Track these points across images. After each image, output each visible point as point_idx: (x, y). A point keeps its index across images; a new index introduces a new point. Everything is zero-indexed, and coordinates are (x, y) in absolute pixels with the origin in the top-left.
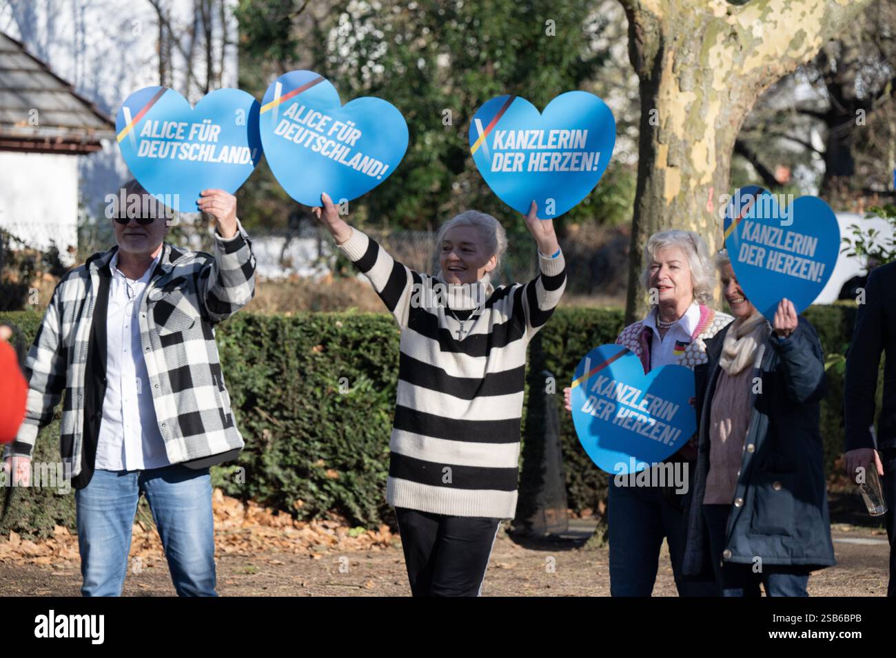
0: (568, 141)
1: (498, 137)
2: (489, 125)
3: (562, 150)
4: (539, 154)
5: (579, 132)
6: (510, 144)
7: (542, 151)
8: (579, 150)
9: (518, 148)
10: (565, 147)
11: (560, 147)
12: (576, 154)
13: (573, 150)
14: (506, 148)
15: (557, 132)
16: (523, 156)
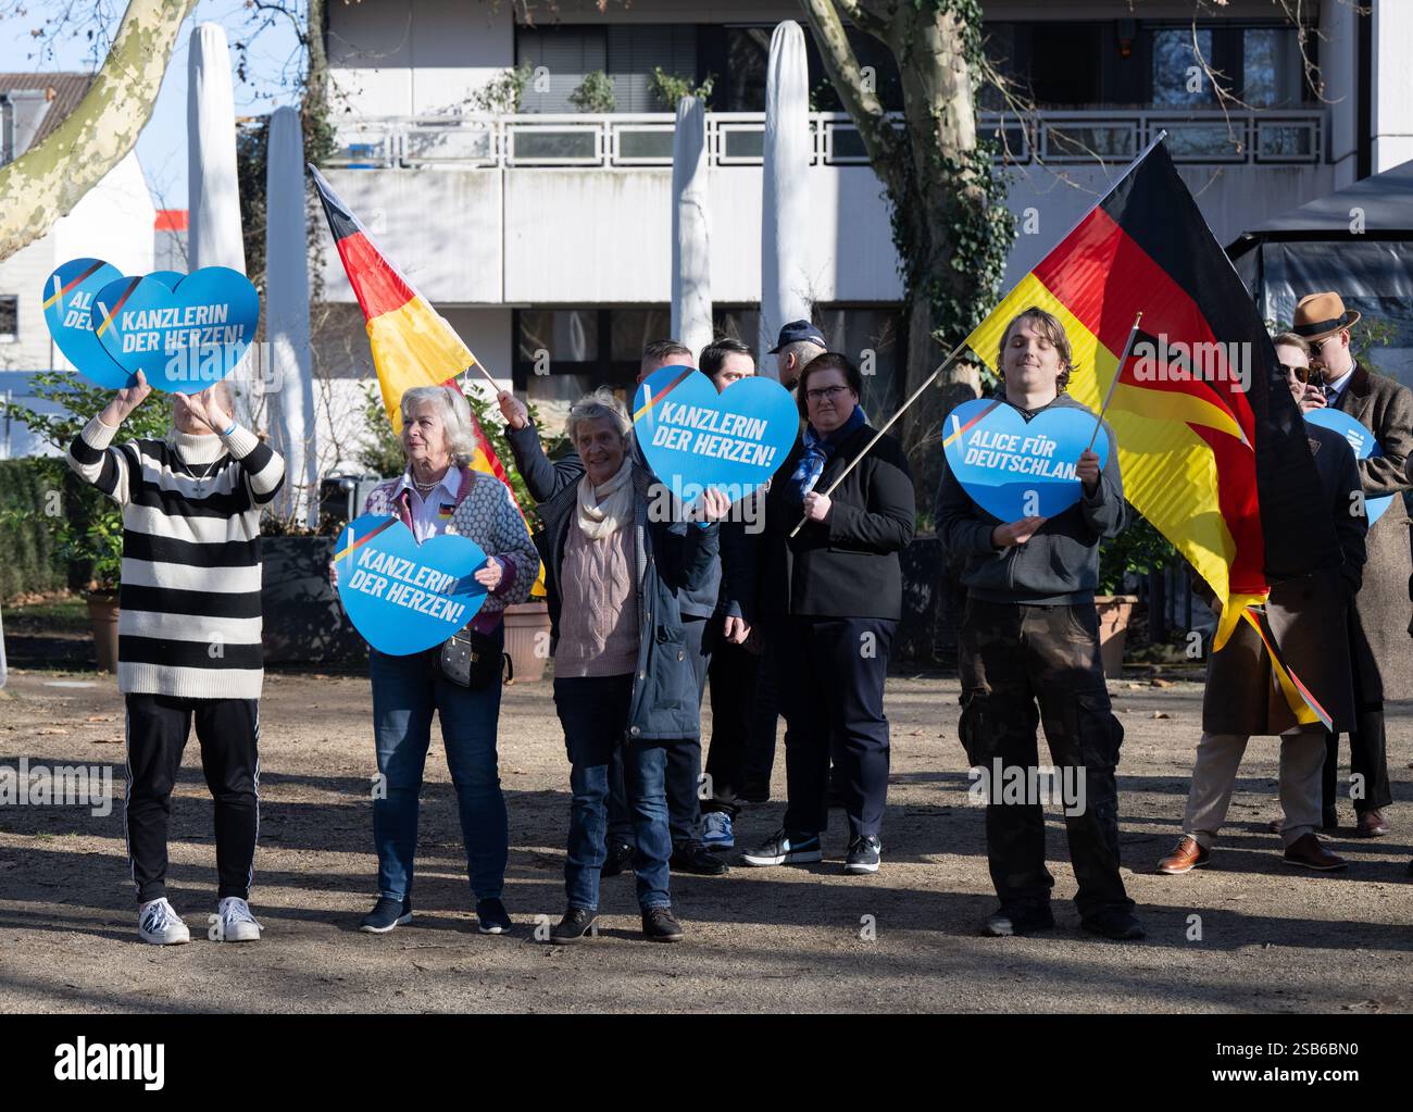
0: (207, 317)
1: (127, 319)
2: (116, 307)
3: (200, 326)
4: (175, 332)
5: (218, 307)
6: (142, 323)
7: (178, 328)
8: (220, 324)
9: (151, 327)
10: (204, 322)
11: (198, 323)
12: (216, 329)
13: (213, 325)
14: (137, 328)
15: (194, 309)
16: (157, 335)
